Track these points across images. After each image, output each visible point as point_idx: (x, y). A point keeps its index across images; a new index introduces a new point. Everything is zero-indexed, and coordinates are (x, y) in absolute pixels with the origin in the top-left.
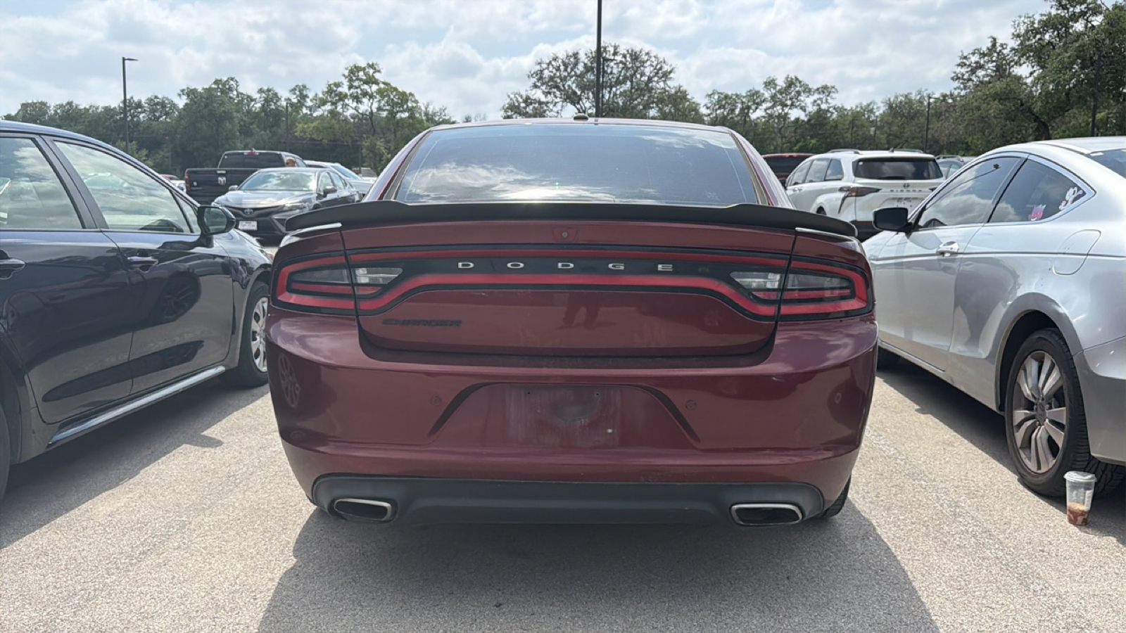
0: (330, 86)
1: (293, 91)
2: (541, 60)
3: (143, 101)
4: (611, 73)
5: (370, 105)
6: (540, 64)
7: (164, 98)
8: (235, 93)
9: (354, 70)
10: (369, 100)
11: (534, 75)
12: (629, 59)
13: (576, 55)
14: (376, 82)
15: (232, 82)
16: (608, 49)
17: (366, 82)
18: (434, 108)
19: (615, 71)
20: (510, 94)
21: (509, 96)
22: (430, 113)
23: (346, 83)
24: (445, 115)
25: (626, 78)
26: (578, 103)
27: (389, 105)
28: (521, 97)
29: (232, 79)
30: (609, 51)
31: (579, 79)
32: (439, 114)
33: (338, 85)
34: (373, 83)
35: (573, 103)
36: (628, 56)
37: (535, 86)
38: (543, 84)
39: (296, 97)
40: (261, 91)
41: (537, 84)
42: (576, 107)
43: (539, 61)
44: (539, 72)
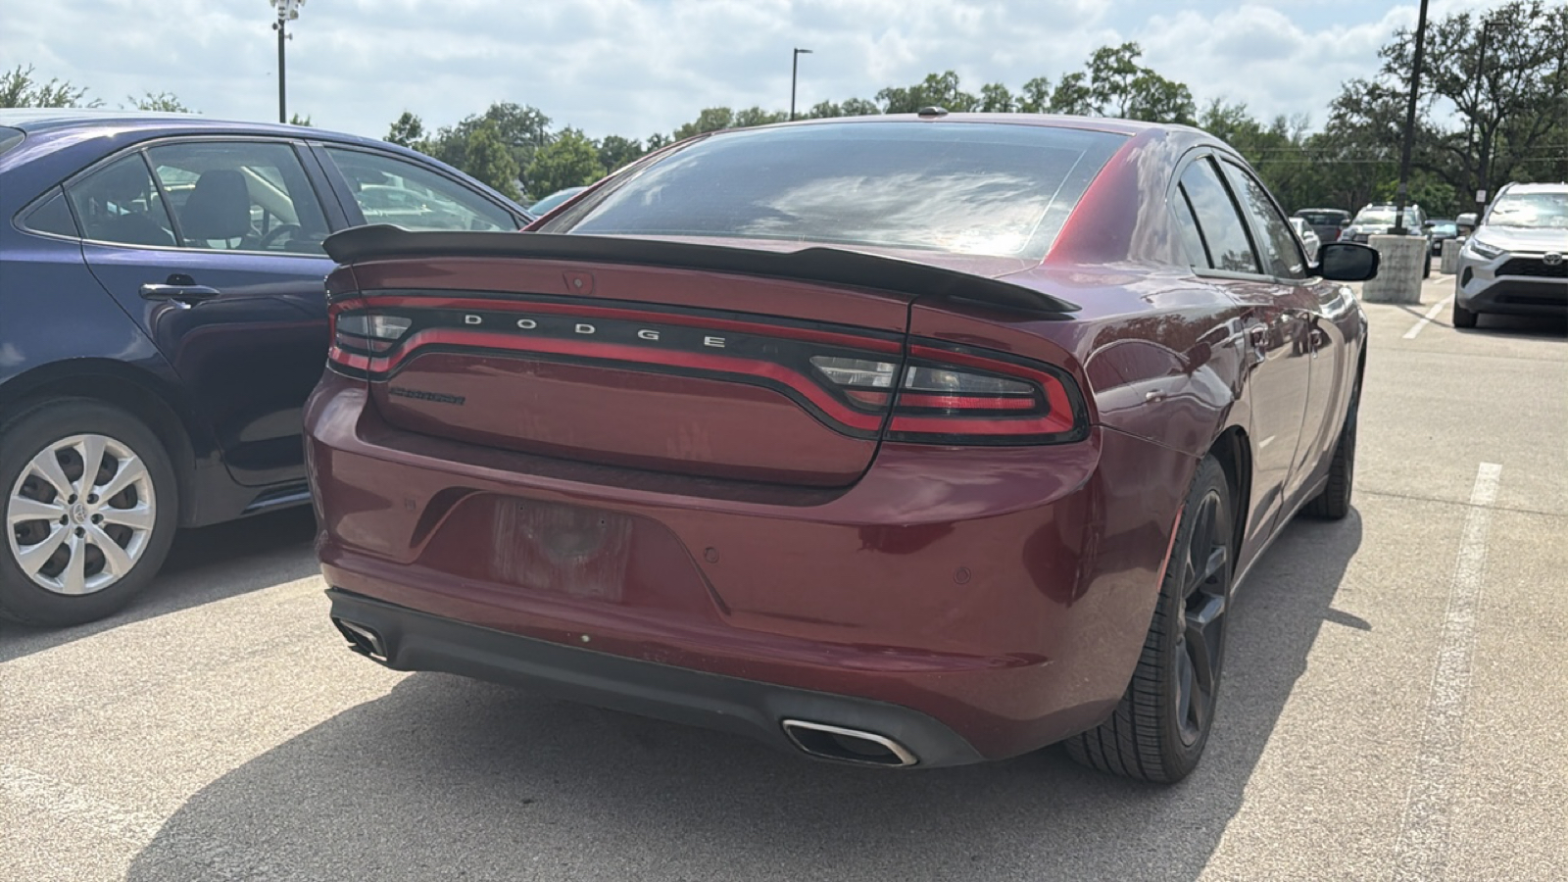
0: (1066, 79)
1: (1027, 88)
2: (1404, 27)
3: (840, 105)
4: (1525, 45)
5: (1121, 103)
6: (1400, 34)
7: (864, 102)
8: (952, 92)
9: (1103, 55)
10: (1120, 96)
11: (1389, 52)
12: (1559, 23)
13: (1463, 20)
14: (1132, 70)
15: (950, 78)
16: (1521, 7)
17: (1118, 71)
18: (1227, 106)
19: (1532, 42)
20: (1345, 82)
21: (1344, 86)
22: (1220, 113)
23: (1090, 73)
24: (1243, 116)
25: (1550, 53)
26: (1460, 94)
27: (1147, 102)
28: (1366, 86)
29: (951, 74)
30: (1524, 11)
31: (1466, 57)
32: (1234, 114)
33: (1077, 77)
34: (1127, 73)
35: (1452, 94)
36: (1558, 16)
37: (1389, 69)
38: (1401, 67)
39: (1032, 96)
40: (986, 89)
41: (1392, 65)
42: (1456, 100)
43: (1400, 30)
44: (1398, 47)
